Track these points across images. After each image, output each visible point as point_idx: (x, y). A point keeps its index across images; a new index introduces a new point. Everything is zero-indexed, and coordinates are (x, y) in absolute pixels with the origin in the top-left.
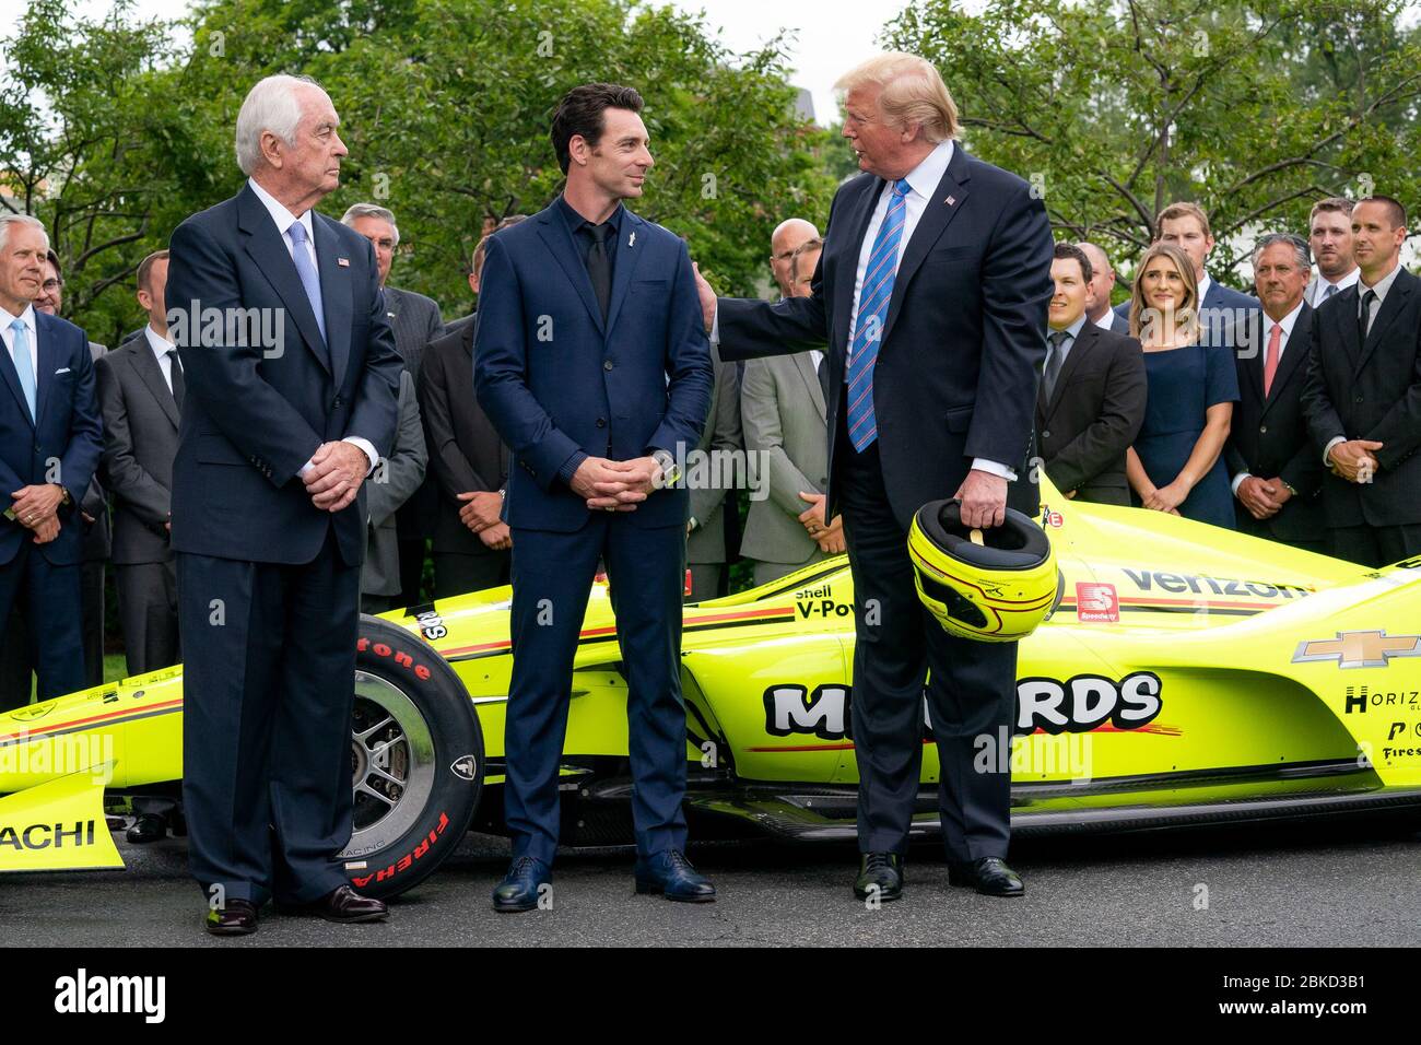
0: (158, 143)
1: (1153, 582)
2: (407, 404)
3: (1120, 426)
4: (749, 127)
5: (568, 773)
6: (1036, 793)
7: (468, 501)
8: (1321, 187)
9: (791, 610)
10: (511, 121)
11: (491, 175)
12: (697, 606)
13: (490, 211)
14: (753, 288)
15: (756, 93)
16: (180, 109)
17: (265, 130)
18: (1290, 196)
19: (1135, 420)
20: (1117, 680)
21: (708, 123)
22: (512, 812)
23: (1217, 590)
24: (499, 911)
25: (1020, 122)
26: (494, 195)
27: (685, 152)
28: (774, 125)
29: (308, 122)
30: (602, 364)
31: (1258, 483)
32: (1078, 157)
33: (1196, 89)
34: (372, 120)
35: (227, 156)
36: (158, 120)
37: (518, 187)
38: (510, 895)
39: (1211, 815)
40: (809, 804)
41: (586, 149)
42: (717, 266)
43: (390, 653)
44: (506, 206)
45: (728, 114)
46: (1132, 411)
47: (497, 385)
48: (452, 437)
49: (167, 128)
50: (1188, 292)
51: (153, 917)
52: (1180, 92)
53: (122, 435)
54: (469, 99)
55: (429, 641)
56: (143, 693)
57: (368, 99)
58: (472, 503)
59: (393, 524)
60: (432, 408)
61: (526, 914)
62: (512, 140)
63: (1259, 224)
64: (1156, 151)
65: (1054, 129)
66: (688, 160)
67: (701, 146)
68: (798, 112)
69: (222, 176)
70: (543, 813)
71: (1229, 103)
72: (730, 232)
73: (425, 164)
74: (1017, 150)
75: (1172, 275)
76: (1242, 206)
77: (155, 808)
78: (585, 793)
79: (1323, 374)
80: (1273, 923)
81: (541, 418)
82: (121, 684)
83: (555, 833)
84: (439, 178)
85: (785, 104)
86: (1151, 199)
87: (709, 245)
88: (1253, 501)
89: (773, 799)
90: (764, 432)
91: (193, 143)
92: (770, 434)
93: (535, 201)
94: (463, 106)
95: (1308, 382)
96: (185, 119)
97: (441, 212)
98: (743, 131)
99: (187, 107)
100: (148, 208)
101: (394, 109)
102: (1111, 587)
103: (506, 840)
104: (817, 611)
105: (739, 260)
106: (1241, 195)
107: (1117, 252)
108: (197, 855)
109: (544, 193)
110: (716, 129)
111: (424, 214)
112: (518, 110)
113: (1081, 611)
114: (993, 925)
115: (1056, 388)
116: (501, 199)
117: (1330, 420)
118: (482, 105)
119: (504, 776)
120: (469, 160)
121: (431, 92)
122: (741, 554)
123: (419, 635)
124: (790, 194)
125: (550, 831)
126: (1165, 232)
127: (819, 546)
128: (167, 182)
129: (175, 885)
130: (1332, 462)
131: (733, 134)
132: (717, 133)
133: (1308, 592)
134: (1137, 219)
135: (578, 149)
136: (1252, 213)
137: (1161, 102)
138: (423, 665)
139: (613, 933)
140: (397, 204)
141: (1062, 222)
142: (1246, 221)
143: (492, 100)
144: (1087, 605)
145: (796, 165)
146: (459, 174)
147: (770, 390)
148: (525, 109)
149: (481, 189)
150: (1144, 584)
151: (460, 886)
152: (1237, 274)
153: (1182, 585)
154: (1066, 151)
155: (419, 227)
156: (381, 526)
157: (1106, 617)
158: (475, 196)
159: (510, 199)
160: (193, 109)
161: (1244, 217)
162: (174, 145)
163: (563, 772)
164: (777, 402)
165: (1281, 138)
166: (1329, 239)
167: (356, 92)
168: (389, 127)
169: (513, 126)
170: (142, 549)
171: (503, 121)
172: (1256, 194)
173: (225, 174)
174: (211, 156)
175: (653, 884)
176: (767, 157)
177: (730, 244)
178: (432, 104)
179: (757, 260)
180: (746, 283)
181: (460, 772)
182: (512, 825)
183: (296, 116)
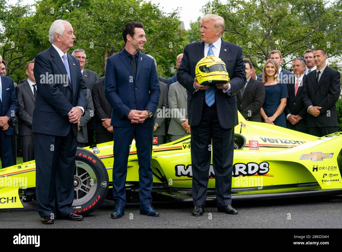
0: (28, 34)
1: (267, 140)
2: (89, 97)
3: (258, 103)
4: (170, 31)
5: (128, 185)
6: (239, 190)
7: (104, 121)
8: (306, 46)
9: (181, 147)
10: (113, 29)
11: (108, 42)
12: (159, 146)
13: (108, 51)
14: (170, 69)
15: (171, 23)
16: (33, 26)
17: (56, 32)
18: (299, 48)
19: (262, 102)
20: (259, 164)
21: (160, 30)
22: (115, 195)
23: (282, 142)
24: (112, 218)
25: (235, 30)
26: (109, 47)
27: (154, 37)
28: (176, 31)
29: (66, 31)
30: (135, 88)
31: (293, 116)
32: (249, 38)
33: (277, 22)
34: (79, 29)
35: (45, 37)
36: (28, 29)
37: (114, 45)
38: (115, 214)
39: (281, 196)
40: (186, 193)
41: (131, 37)
42: (161, 64)
43: (86, 157)
44: (112, 49)
45: (165, 28)
46: (261, 100)
47: (110, 93)
48: (100, 105)
49: (30, 31)
50: (276, 71)
51: (30, 220)
52: (273, 23)
53: (22, 105)
54: (103, 24)
55: (95, 154)
56: (27, 166)
57: (78, 24)
58: (105, 121)
59: (86, 126)
60: (95, 98)
61: (119, 219)
62: (113, 34)
63: (292, 55)
64: (267, 37)
65: (243, 32)
66: (155, 39)
67: (158, 36)
68: (181, 27)
69: (44, 42)
70: (122, 195)
71: (285, 25)
72: (165, 56)
73: (92, 40)
74: (234, 37)
75: (272, 67)
76: (288, 50)
77: (29, 194)
78: (132, 190)
79: (308, 90)
80: (296, 221)
81: (121, 102)
82: (22, 164)
83: (125, 199)
84: (96, 43)
85: (178, 25)
86: (266, 49)
87: (159, 59)
88: (292, 120)
89: (177, 192)
90: (173, 104)
91: (37, 34)
92: (174, 105)
93: (119, 49)
94: (101, 26)
95: (304, 92)
96: (35, 28)
97: (96, 51)
98: (168, 32)
99: (35, 26)
100: (26, 50)
101: (85, 26)
102: (257, 141)
103: (113, 201)
104: (187, 147)
105: (166, 62)
106: (287, 48)
107: (258, 61)
108: (39, 205)
109: (121, 47)
110: (162, 31)
111: (92, 51)
112: (114, 27)
113: (250, 147)
114: (230, 221)
115: (244, 94)
116: (110, 48)
117: (309, 102)
118: (106, 26)
119: (112, 186)
120: (103, 38)
121: (93, 22)
122: (168, 133)
123: (93, 152)
124: (179, 47)
125: (124, 199)
126: (271, 57)
127: (186, 131)
128: (30, 44)
129: (35, 212)
130: (309, 112)
131: (166, 33)
132: (162, 32)
133: (304, 143)
134: (262, 53)
135: (129, 37)
136: (290, 52)
137: (268, 25)
138: (94, 160)
139: (140, 224)
140: (85, 49)
141: (245, 54)
142: (289, 54)
143: (108, 24)
144: (251, 146)
145: (180, 40)
146: (100, 42)
147: (175, 94)
148: (116, 26)
149: (105, 46)
150: (265, 141)
151: (103, 212)
152: (287, 66)
153: (274, 141)
154: (246, 37)
155: (91, 55)
156: (84, 126)
157: (256, 149)
158: (104, 47)
159: (112, 48)
160: (37, 26)
161: (288, 53)
162: (32, 35)
163: (126, 185)
164: (176, 97)
165: (297, 34)
166: (309, 59)
167: (75, 22)
168: (83, 31)
169: (113, 30)
170: (27, 132)
171: (111, 29)
172: (291, 47)
173: (45, 42)
174: (41, 37)
175: (144, 212)
176: (174, 38)
177: (164, 59)
178: (94, 26)
179: (171, 63)
180: (168, 68)
181: (103, 185)
182: (115, 198)
183: (63, 29)
